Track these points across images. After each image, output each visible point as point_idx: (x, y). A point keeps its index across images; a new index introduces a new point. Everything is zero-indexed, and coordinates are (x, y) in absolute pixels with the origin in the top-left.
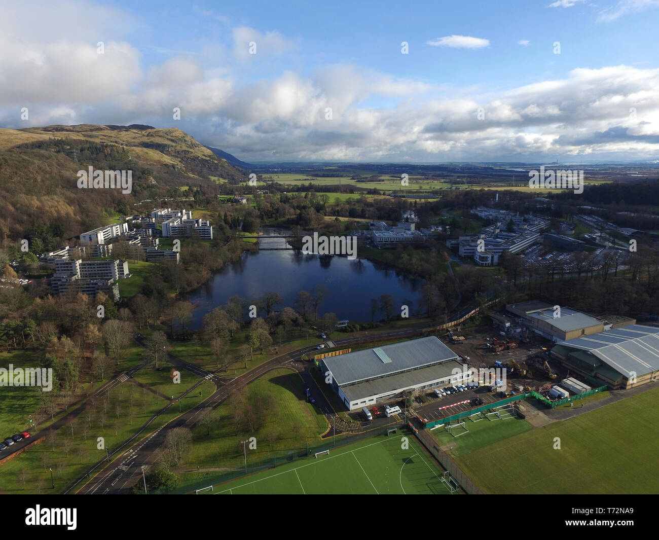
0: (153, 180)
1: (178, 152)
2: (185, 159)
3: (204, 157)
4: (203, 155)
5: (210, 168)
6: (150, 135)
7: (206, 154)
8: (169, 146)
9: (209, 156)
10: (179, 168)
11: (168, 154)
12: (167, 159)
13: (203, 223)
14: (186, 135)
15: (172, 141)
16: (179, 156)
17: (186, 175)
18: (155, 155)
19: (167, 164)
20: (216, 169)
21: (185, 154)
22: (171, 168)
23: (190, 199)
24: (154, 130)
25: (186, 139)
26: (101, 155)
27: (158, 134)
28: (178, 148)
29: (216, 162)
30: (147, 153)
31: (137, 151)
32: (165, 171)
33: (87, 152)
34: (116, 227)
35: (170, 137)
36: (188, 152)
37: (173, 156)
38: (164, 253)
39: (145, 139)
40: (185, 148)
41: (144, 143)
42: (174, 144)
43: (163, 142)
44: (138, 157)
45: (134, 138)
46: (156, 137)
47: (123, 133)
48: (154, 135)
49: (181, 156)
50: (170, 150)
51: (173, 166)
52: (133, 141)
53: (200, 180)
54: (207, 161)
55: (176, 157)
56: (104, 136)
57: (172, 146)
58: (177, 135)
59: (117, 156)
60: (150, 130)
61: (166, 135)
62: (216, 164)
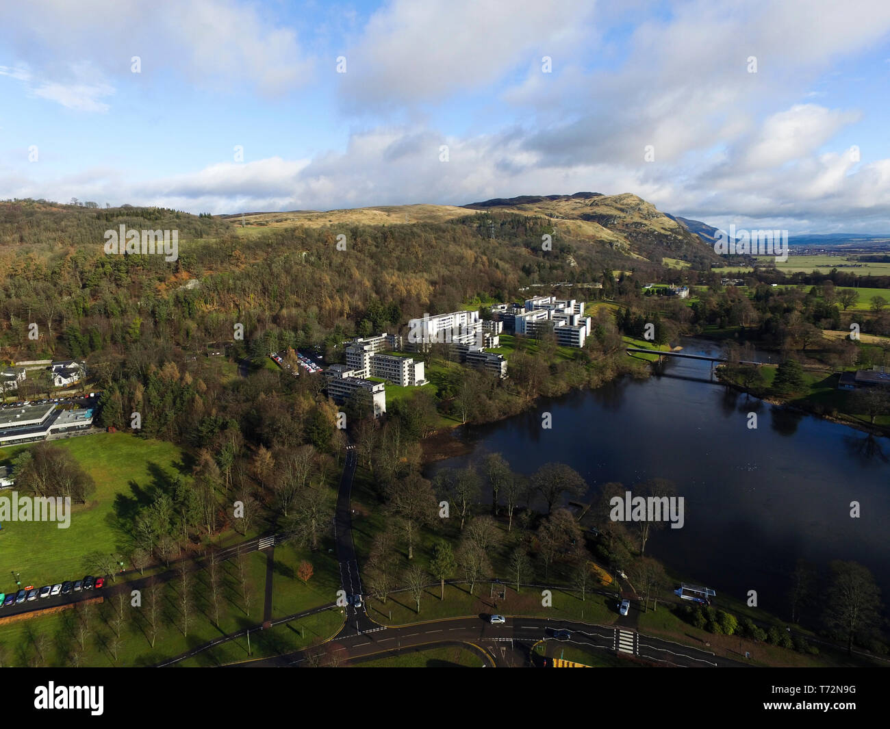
0: (573, 260)
1: (627, 225)
2: (635, 235)
3: (663, 232)
4: (663, 228)
5: (669, 247)
6: (594, 204)
7: (667, 227)
8: (614, 217)
9: (671, 230)
10: (619, 245)
11: (613, 228)
12: (606, 234)
13: (580, 321)
14: (642, 201)
15: (622, 210)
16: (627, 230)
17: (626, 255)
18: (589, 228)
19: (603, 241)
20: (679, 248)
21: (635, 227)
22: (608, 246)
23: (596, 286)
24: (603, 197)
25: (641, 207)
26: (522, 229)
27: (605, 201)
28: (628, 220)
29: (680, 237)
30: (580, 227)
31: (569, 224)
32: (598, 250)
33: (507, 227)
34: (463, 315)
35: (619, 206)
36: (641, 224)
37: (620, 230)
38: (486, 357)
39: (588, 210)
40: (637, 219)
41: (584, 215)
42: (622, 215)
43: (608, 213)
44: (568, 232)
45: (573, 209)
46: (602, 206)
47: (563, 203)
48: (599, 204)
49: (630, 231)
50: (615, 223)
51: (611, 243)
52: (572, 212)
53: (645, 262)
54: (667, 236)
55: (623, 231)
56: (539, 208)
57: (620, 217)
58: (630, 202)
59: (539, 230)
60: (596, 198)
61: (614, 204)
62: (680, 240)
